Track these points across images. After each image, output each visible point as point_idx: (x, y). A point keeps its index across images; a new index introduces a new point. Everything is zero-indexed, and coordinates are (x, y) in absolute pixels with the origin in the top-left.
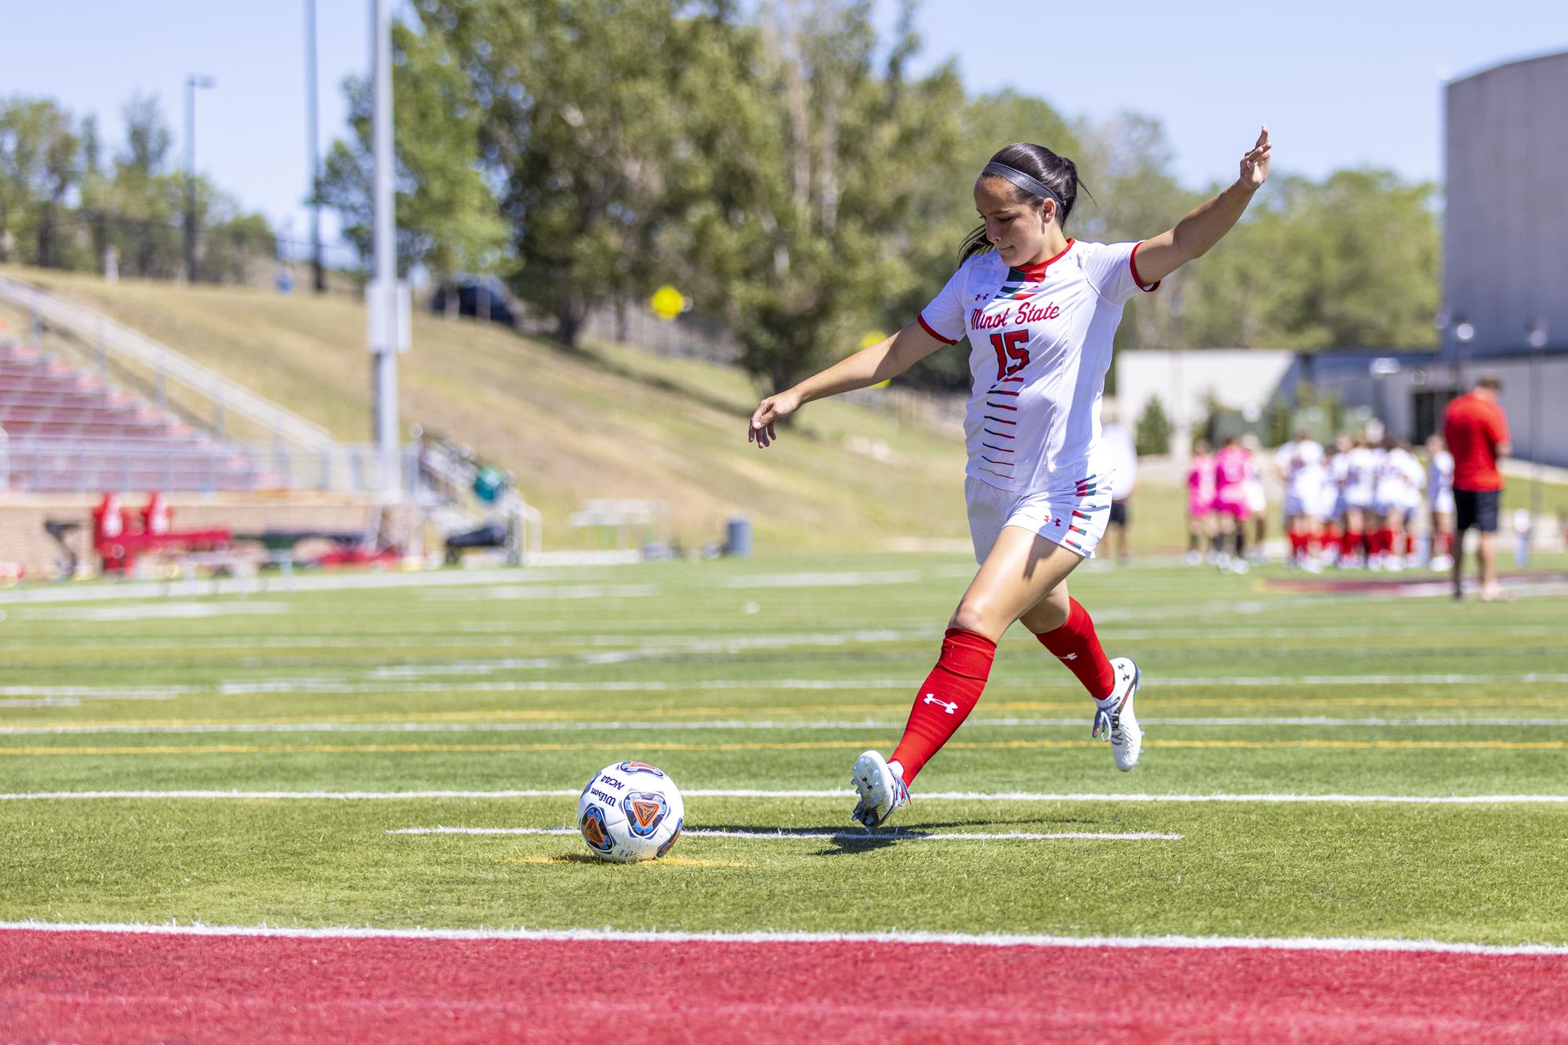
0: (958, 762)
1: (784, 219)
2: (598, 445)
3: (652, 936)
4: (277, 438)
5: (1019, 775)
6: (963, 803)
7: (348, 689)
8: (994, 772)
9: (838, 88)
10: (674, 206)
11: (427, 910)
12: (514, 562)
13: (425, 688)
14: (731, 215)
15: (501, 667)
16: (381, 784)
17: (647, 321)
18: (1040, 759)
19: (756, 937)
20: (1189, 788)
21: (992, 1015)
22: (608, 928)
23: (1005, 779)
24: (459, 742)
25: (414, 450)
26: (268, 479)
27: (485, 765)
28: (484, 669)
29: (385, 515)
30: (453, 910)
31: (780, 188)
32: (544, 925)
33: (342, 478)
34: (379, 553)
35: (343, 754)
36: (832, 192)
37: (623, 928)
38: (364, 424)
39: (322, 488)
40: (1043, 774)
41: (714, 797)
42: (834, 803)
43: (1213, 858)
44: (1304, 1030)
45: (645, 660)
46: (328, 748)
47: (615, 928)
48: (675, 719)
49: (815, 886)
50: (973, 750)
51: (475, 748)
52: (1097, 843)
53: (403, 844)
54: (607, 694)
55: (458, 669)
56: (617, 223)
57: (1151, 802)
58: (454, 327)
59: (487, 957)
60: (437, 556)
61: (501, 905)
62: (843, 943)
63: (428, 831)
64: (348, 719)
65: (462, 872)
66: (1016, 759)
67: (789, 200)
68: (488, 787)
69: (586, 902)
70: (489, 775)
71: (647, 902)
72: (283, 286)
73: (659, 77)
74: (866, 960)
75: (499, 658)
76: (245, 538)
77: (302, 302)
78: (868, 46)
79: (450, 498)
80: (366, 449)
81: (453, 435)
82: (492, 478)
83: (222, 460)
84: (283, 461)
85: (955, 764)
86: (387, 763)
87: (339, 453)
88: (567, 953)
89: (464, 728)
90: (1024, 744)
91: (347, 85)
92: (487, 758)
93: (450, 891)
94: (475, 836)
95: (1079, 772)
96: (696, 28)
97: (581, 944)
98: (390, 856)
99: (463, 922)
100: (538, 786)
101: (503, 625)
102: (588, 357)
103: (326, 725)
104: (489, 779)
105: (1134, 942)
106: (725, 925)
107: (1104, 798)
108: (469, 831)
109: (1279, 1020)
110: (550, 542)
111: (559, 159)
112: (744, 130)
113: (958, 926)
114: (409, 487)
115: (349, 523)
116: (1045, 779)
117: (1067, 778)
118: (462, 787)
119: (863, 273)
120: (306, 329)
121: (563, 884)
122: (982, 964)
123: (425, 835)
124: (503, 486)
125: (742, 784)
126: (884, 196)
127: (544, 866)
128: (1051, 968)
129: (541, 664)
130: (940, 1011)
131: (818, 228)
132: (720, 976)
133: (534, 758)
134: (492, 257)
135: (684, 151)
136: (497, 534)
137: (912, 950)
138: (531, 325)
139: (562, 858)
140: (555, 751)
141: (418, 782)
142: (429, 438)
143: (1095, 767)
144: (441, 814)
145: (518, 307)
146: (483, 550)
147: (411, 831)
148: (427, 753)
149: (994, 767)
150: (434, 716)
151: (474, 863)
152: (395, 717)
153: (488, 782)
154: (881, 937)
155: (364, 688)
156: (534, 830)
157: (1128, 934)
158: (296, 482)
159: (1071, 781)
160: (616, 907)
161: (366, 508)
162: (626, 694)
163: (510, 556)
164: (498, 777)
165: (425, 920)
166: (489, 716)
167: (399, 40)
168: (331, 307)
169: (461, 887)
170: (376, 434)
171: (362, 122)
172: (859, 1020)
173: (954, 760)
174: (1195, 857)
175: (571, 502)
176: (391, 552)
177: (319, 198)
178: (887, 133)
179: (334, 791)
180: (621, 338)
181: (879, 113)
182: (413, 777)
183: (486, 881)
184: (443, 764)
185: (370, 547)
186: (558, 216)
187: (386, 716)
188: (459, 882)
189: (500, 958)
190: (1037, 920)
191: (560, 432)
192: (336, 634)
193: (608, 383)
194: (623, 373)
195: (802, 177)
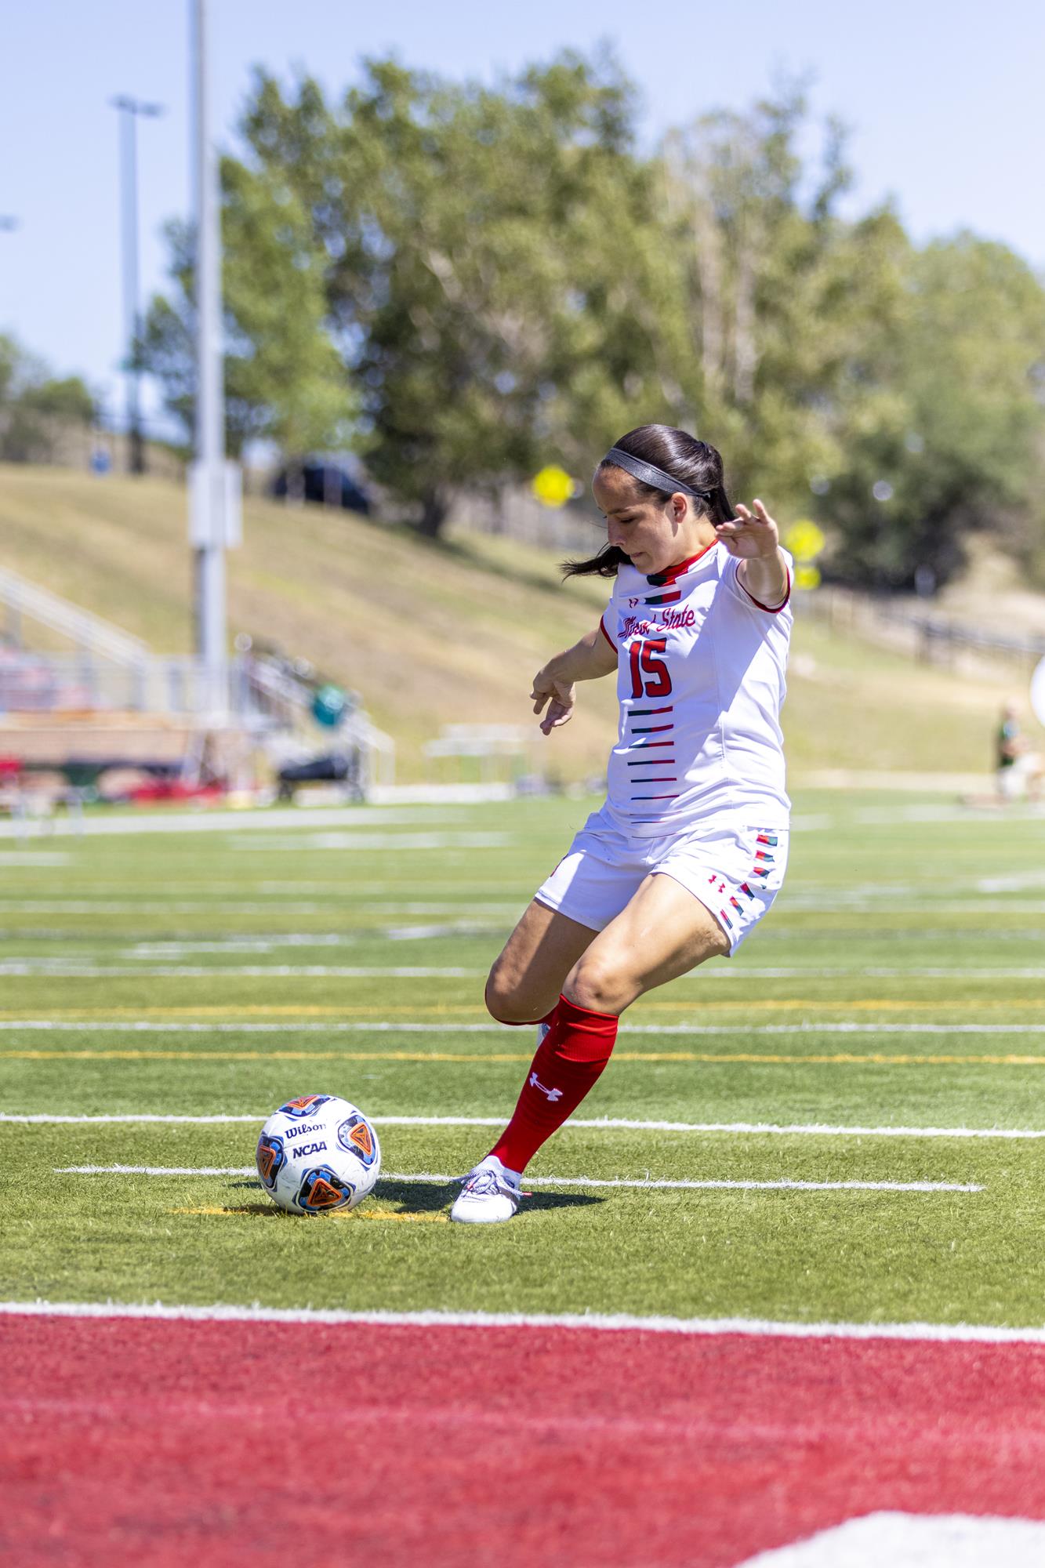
0: (764, 1081)
1: (692, 388)
2: (465, 658)
3: (305, 1315)
4: (82, 649)
5: (827, 1101)
6: (748, 1137)
7: (93, 972)
8: (799, 1097)
9: (755, 231)
10: (559, 372)
11: (58, 1277)
12: (359, 799)
13: (184, 972)
14: (627, 383)
15: (285, 943)
16: (75, 1104)
17: (530, 509)
18: (861, 1078)
19: (426, 1318)
20: (1022, 1120)
21: (659, 1427)
22: (256, 1304)
23: (807, 1106)
24: (192, 1049)
25: (239, 664)
26: (71, 698)
27: (207, 1079)
28: (262, 946)
29: (209, 742)
30: (86, 1277)
31: (685, 351)
32: (185, 1300)
33: (158, 697)
34: (202, 787)
35: (48, 1063)
36: (747, 354)
37: (275, 1304)
38: (185, 632)
39: (134, 708)
40: (857, 1099)
41: (457, 1127)
42: (594, 1136)
43: (1006, 1217)
44: (1015, 1452)
45: (457, 934)
46: (35, 1054)
47: (265, 1304)
48: (457, 1018)
49: (522, 1249)
50: (787, 1066)
51: (205, 1056)
52: (878, 1196)
53: (67, 1186)
54: (392, 983)
55: (229, 947)
56: (493, 393)
57: (970, 1139)
58: (299, 515)
59: (103, 1340)
60: (268, 792)
61: (148, 1272)
62: (526, 1328)
63: (100, 1170)
64: (74, 1014)
65: (119, 1226)
66: (834, 1079)
67: (696, 364)
68: (199, 1109)
69: (247, 1268)
70: (204, 1094)
71: (318, 1270)
72: (100, 466)
73: (543, 217)
74: (543, 1351)
75: (284, 932)
76: (43, 767)
77: (119, 486)
78: (789, 183)
79: (285, 724)
80: (186, 662)
81: (286, 644)
82: (332, 698)
83: (15, 675)
84: (88, 677)
85: (756, 1085)
86: (96, 1075)
87: (155, 666)
88: (199, 1337)
89: (205, 1027)
90: (849, 1058)
91: (169, 230)
92: (214, 1070)
93: (95, 1252)
94: (154, 1177)
95: (898, 1097)
96: (585, 161)
97: (221, 1324)
98: (43, 1204)
99: (96, 1294)
100: (257, 1109)
101: (309, 886)
102: (455, 552)
103: (43, 1023)
104: (203, 1100)
105: (865, 1331)
106: (397, 1303)
107: (917, 1132)
108: (150, 1171)
109: (990, 1439)
110: (407, 772)
111: (421, 317)
112: (643, 283)
113: (668, 1308)
114: (236, 706)
115: (167, 750)
116: (856, 1107)
117: (882, 1106)
118: (170, 1109)
119: (784, 453)
120: (118, 517)
121: (230, 1244)
122: (675, 1360)
123: (96, 1175)
124: (345, 709)
125: (496, 1109)
126: (809, 360)
127: (217, 1218)
128: (757, 1365)
129: (332, 940)
130: (600, 1423)
131: (730, 399)
132: (362, 1371)
133: (269, 1071)
134: (343, 431)
135: (570, 306)
136: (338, 766)
137: (601, 1339)
138: (390, 511)
139: (243, 1209)
140: (297, 1061)
141: (120, 1103)
142: (261, 650)
143: (921, 1091)
144: (129, 1146)
145: (376, 493)
146: (324, 783)
147: (82, 1170)
148: (146, 1062)
149: (802, 1089)
150: (178, 1012)
151: (138, 1214)
152: (131, 1013)
153: (201, 1103)
154: (570, 1320)
155: (113, 971)
156: (224, 1171)
157: (861, 1321)
158: (105, 699)
159: (886, 1109)
160: (279, 1276)
161: (186, 733)
162: (416, 983)
163: (353, 793)
164: (217, 1097)
165: (51, 1291)
166: (241, 1011)
167: (230, 177)
168: (149, 491)
169: (110, 1246)
170: (198, 645)
171: (186, 272)
172: (500, 1432)
173: (759, 1078)
174: (986, 1216)
175: (430, 727)
176: (215, 786)
177: (137, 363)
178: (814, 283)
179: (18, 1113)
180: (497, 529)
181: (803, 259)
182: (118, 1095)
183: (141, 1239)
184: (159, 1078)
185: (190, 779)
186: (421, 383)
187: (120, 1011)
188: (108, 1240)
189: (116, 1342)
190: (761, 1300)
191: (419, 642)
192: (109, 898)
193: (479, 583)
194: (499, 571)
195: (712, 338)
